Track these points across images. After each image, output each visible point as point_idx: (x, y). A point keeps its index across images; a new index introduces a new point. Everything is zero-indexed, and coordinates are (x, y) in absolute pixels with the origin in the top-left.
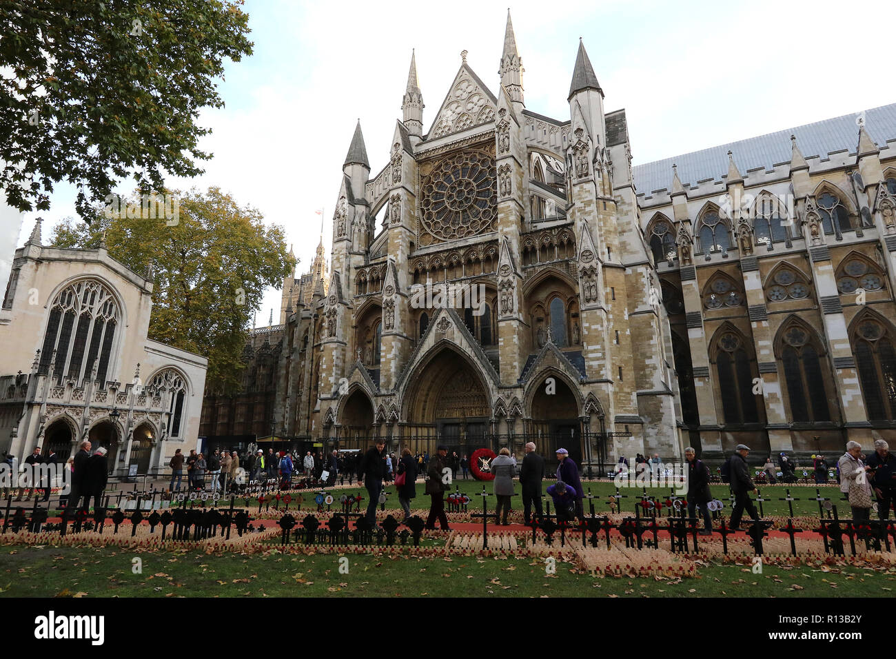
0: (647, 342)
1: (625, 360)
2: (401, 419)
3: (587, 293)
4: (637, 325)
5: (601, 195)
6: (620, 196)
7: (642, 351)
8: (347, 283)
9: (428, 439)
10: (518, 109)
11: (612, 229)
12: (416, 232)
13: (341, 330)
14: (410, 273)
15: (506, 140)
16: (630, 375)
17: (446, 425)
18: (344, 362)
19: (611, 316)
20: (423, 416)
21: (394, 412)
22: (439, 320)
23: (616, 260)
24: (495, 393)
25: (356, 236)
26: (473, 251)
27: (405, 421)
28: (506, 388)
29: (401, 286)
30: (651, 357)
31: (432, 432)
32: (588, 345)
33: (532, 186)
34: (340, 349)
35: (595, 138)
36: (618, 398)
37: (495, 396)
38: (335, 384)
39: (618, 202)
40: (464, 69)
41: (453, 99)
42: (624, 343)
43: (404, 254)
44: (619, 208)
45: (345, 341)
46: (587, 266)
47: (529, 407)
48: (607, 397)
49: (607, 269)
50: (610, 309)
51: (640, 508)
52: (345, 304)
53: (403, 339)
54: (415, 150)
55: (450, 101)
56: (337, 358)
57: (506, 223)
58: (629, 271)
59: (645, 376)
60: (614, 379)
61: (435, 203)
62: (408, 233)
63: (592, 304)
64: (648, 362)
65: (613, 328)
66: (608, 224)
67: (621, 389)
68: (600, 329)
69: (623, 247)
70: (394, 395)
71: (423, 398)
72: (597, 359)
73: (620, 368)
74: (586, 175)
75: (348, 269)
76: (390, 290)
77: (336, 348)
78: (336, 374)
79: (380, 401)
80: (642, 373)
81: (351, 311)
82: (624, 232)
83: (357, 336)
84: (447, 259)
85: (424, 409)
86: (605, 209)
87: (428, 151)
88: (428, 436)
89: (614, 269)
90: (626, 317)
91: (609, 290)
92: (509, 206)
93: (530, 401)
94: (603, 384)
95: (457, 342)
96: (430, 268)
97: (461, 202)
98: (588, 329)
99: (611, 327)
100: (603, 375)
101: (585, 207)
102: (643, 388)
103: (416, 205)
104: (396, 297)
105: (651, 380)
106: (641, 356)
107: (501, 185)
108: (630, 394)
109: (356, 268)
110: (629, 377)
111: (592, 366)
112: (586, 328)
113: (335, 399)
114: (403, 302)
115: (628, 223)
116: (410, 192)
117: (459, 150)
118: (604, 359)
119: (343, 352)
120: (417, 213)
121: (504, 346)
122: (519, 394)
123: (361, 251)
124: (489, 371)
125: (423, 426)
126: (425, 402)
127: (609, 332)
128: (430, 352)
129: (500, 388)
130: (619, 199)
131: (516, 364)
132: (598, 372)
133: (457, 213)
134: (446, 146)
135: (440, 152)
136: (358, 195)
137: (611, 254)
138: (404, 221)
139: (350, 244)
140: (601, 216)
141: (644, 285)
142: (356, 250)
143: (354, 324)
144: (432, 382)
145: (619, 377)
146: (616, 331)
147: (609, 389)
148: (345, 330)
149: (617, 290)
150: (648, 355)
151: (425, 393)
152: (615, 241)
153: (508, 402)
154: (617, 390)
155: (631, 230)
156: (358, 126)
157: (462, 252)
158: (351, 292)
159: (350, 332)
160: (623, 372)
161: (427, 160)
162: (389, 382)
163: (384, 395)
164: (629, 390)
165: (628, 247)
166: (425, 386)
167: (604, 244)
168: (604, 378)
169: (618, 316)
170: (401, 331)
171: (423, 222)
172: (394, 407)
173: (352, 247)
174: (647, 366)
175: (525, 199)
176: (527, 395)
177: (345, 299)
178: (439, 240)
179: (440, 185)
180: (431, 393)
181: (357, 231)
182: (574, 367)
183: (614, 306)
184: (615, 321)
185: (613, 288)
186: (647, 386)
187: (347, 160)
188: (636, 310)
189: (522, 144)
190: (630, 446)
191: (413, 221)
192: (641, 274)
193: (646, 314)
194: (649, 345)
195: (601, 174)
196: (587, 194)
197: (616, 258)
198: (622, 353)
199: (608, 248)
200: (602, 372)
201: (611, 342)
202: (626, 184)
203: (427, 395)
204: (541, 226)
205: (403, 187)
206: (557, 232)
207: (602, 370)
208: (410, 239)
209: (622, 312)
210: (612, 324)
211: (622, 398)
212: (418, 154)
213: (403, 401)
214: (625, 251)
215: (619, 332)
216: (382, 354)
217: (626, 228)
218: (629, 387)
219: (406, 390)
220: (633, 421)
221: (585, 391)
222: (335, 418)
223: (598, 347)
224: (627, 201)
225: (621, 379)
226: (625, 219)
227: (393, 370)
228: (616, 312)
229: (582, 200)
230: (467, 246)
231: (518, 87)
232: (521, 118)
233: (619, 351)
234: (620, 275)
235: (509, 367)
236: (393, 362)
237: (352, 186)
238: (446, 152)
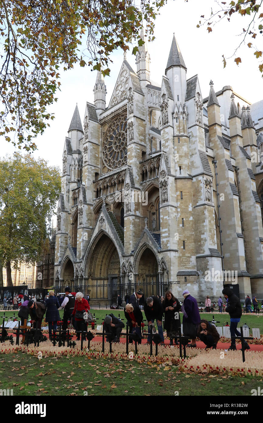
0: (202, 224)
1: (188, 236)
2: (85, 275)
3: (163, 198)
4: (197, 214)
5: (177, 133)
6: (191, 132)
7: (200, 230)
8: (67, 199)
9: (104, 287)
10: (143, 84)
11: (183, 154)
12: (100, 166)
13: (64, 226)
14: (94, 191)
15: (132, 106)
16: (191, 245)
17: (113, 278)
18: (67, 244)
19: (179, 210)
20: (100, 274)
21: (82, 272)
22: (100, 218)
23: (184, 174)
24: (122, 259)
25: (72, 172)
26: (120, 175)
27: (87, 277)
28: (126, 256)
29: (87, 200)
30: (204, 234)
31: (106, 282)
32: (162, 229)
33: (151, 132)
34: (63, 238)
35: (176, 98)
36: (181, 260)
37: (122, 261)
38: (60, 257)
39: (190, 136)
40: (124, 63)
41: (119, 83)
42: (187, 226)
43: (90, 180)
44: (191, 140)
45: (67, 233)
46: (163, 180)
47: (137, 267)
48: (170, 260)
49: (178, 180)
50: (179, 205)
52: (66, 212)
53: (90, 230)
54: (99, 118)
55: (118, 84)
56: (61, 242)
57: (131, 157)
58: (194, 179)
59: (201, 246)
60: (178, 249)
61: (109, 148)
62: (93, 168)
63: (166, 203)
64: (202, 236)
65: (180, 216)
66: (180, 152)
67: (184, 255)
68: (168, 218)
69: (191, 166)
70: (81, 262)
71: (100, 263)
72: (166, 237)
73: (184, 241)
74: (167, 122)
75: (68, 192)
76: (81, 202)
77: (61, 237)
78: (61, 251)
80: (199, 244)
81: (70, 215)
82: (193, 155)
83: (74, 229)
84: (110, 181)
85: (101, 269)
86: (179, 142)
87: (104, 118)
88: (104, 285)
89: (183, 180)
90: (190, 209)
91: (179, 193)
92: (132, 147)
93: (137, 263)
94: (168, 252)
95: (107, 231)
96: (103, 188)
97: (120, 146)
98: (163, 219)
99: (179, 216)
100: (168, 247)
101: (165, 143)
102: (200, 253)
103: (100, 150)
104: (84, 206)
105: (204, 248)
106: (199, 233)
107: (129, 135)
108: (190, 257)
109: (72, 191)
110: (190, 247)
111: (164, 241)
112: (161, 218)
113: (59, 265)
114: (89, 209)
115: (195, 149)
116: (95, 144)
117: (118, 115)
118: (169, 237)
119: (66, 239)
120: (101, 155)
121: (127, 232)
122: (132, 260)
123: (76, 181)
124: (120, 246)
125: (100, 279)
126: (101, 265)
127: (177, 219)
128: (96, 237)
129: (124, 256)
130: (191, 134)
131: (131, 242)
132: (166, 245)
133: (118, 152)
134: (112, 113)
135: (110, 117)
136: (74, 148)
137: (181, 170)
138: (90, 161)
139: (69, 177)
140: (176, 148)
141: (201, 188)
142: (72, 180)
143: (72, 223)
144: (105, 254)
145: (182, 247)
146: (183, 219)
147: (173, 254)
148: (67, 226)
149: (185, 192)
150: (203, 232)
151: (101, 260)
152: (186, 162)
153: (127, 265)
154: (181, 255)
155: (196, 153)
156: (77, 107)
157: (115, 176)
158: (70, 205)
159: (70, 227)
160: (186, 244)
161: (105, 122)
162: (80, 255)
163: (78, 263)
164: (189, 255)
165: (194, 165)
166: (100, 256)
167: (177, 165)
169: (184, 209)
170: (88, 225)
171: (103, 160)
172: (82, 270)
173: (70, 179)
174: (202, 239)
175: (147, 140)
176: (135, 261)
177: (67, 209)
178: (111, 170)
179: (111, 137)
180: (104, 260)
181: (73, 169)
182: (156, 243)
183: (182, 203)
184: (182, 212)
185: (181, 192)
186: (202, 252)
187: (70, 128)
188: (198, 204)
189: (146, 106)
191: (98, 160)
192: (200, 180)
193: (202, 207)
194: (203, 226)
195: (178, 120)
196: (167, 135)
197: (185, 173)
198: (186, 232)
199: (180, 167)
200: (168, 245)
201: (178, 226)
202: (194, 124)
203: (102, 261)
205: (89, 142)
206: (156, 159)
207: (168, 244)
208: (95, 171)
209: (187, 206)
210: (179, 214)
211: (184, 260)
212: (100, 120)
213: (86, 265)
214: (193, 167)
215: (184, 219)
216: (78, 239)
217: (194, 152)
218: (189, 253)
219: (87, 259)
220: (190, 274)
222: (60, 275)
223: (167, 230)
224: (195, 135)
225: (184, 248)
226: (193, 146)
227: (82, 248)
228: (183, 207)
229: (164, 139)
230: (117, 173)
231: (144, 71)
232: (145, 90)
233: (184, 231)
234: (188, 183)
235: (128, 244)
236: (82, 243)
237: (71, 144)
238: (113, 117)
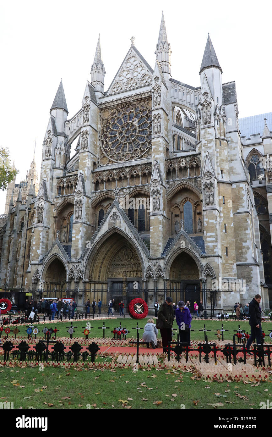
0: (244, 232)
1: (230, 243)
2: (85, 278)
3: (208, 200)
4: (238, 220)
5: (218, 136)
6: (230, 137)
7: (241, 237)
8: (51, 187)
9: (102, 292)
10: (167, 77)
11: (225, 159)
12: (97, 156)
13: (46, 219)
14: (93, 183)
15: (159, 97)
16: (232, 252)
17: (114, 282)
18: (48, 240)
19: (222, 215)
20: (99, 277)
21: (80, 273)
22: (111, 214)
23: (226, 179)
24: (147, 262)
25: (57, 157)
26: (134, 169)
27: (87, 280)
28: (154, 259)
29: (87, 191)
30: (246, 241)
31: (105, 287)
32: (207, 233)
33: (174, 128)
34: (45, 232)
35: (216, 99)
36: (225, 267)
37: (146, 264)
38: (41, 254)
39: (229, 141)
40: (132, 49)
41: (125, 69)
42: (229, 232)
43: (90, 170)
44: (230, 145)
45: (49, 226)
46: (208, 182)
47: (168, 271)
48: (218, 266)
49: (220, 184)
50: (221, 210)
51: (236, 337)
52: (50, 202)
53: (87, 226)
54: (98, 101)
55: (123, 70)
56: (43, 237)
57: (157, 152)
58: (234, 186)
59: (242, 253)
60: (222, 255)
61: (111, 137)
62: (92, 156)
63: (210, 206)
64: (244, 244)
65: (223, 222)
66: (222, 155)
67: (227, 262)
68: (215, 222)
69: (231, 170)
70: (80, 262)
71: (100, 265)
72: (212, 242)
73: (226, 248)
74: (209, 123)
75: (52, 179)
76: (79, 193)
77: (42, 231)
78: (42, 248)
79: (71, 266)
80: (240, 251)
81: (53, 206)
82: (232, 160)
83: (57, 223)
84: (118, 174)
85: (100, 272)
86: (221, 146)
87: (107, 102)
88: (102, 290)
89: (225, 185)
90: (232, 215)
91: (221, 197)
92: (159, 141)
93: (169, 268)
94: (216, 258)
95: (123, 229)
96: (107, 180)
97: (128, 137)
98: (207, 222)
99: (222, 221)
100: (216, 252)
101: (208, 144)
102: (240, 261)
103: (98, 137)
104: (83, 198)
105: (246, 256)
106: (240, 240)
107: (154, 127)
108: (232, 264)
109: (57, 178)
110: (232, 254)
111: (209, 246)
112: (206, 221)
113: (41, 264)
114: (88, 201)
115: (235, 155)
116: (95, 129)
117: (128, 103)
118: (217, 242)
119: (47, 234)
120: (99, 143)
121: (153, 232)
122: (162, 263)
123: (61, 167)
124: (143, 248)
125: (99, 283)
126: (101, 267)
127: (221, 224)
128: (104, 235)
129: (150, 259)
130: (229, 139)
131: (160, 244)
132: (213, 250)
133: (125, 144)
134: (119, 99)
135: (115, 103)
136: (59, 130)
137: (223, 174)
138: (90, 148)
139: (53, 162)
140: (218, 150)
141: (243, 195)
142: (57, 166)
143: (55, 215)
144: (106, 254)
145: (225, 254)
146: (225, 224)
147: (219, 261)
148: (49, 219)
149: (226, 198)
150: (245, 240)
151: (101, 261)
152: (226, 167)
153: (154, 268)
154: (224, 261)
155: (236, 160)
156: (61, 84)
157: (127, 170)
158: (53, 194)
159: (52, 220)
160: (229, 251)
161: (106, 109)
162: (77, 254)
163: (74, 263)
164: (231, 262)
165: (234, 171)
166: (101, 257)
167: (219, 168)
168: (216, 254)
169: (227, 214)
170: (86, 220)
171: (102, 149)
172: (80, 271)
173: (55, 164)
174: (244, 247)
175: (170, 137)
176: (167, 264)
177: (50, 198)
178: (113, 162)
179: (115, 126)
180: (104, 262)
181: (58, 153)
182: (197, 247)
183: (224, 208)
184: (225, 218)
185: (224, 196)
186: (243, 260)
187: (53, 106)
188: (238, 211)
189: (169, 100)
190: (231, 298)
191: (96, 148)
192: (242, 188)
193: (244, 214)
194: (245, 233)
195: (219, 122)
196: (209, 135)
197: (227, 177)
198: (228, 239)
199: (222, 171)
200: (215, 250)
201: (222, 231)
202: (235, 129)
203: (102, 263)
204: (179, 155)
205: (90, 126)
206: (189, 159)
207: (215, 249)
208: (94, 160)
209: (229, 212)
210: (222, 220)
211: (227, 267)
212: (100, 104)
213: (86, 266)
214: (232, 173)
215: (227, 225)
216: (73, 235)
217: (234, 158)
218: (232, 260)
219: (88, 259)
221: (204, 262)
222: (41, 277)
223: (213, 234)
224: (234, 141)
225: (227, 255)
226: (233, 152)
227: (80, 246)
228: (225, 212)
229: (206, 139)
230: (131, 166)
231: (167, 63)
232: (168, 84)
233: (226, 237)
234: (228, 188)
235: (156, 246)
236: (80, 241)
237: (56, 123)
238: (119, 104)
